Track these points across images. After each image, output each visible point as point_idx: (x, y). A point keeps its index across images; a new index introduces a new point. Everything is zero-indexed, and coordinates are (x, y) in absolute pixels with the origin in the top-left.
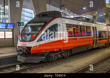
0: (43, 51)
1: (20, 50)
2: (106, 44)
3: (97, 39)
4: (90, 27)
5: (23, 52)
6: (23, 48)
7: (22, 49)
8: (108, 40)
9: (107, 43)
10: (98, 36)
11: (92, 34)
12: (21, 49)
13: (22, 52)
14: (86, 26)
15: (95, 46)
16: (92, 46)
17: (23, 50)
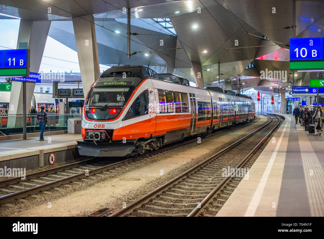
0: (131, 136)
1: (94, 135)
2: (208, 128)
3: (196, 119)
4: (186, 94)
5: (101, 138)
6: (100, 131)
7: (99, 134)
8: (211, 121)
9: (210, 128)
10: (197, 113)
11: (190, 109)
12: (96, 133)
13: (99, 139)
14: (182, 93)
15: (193, 133)
16: (188, 131)
17: (101, 136)
